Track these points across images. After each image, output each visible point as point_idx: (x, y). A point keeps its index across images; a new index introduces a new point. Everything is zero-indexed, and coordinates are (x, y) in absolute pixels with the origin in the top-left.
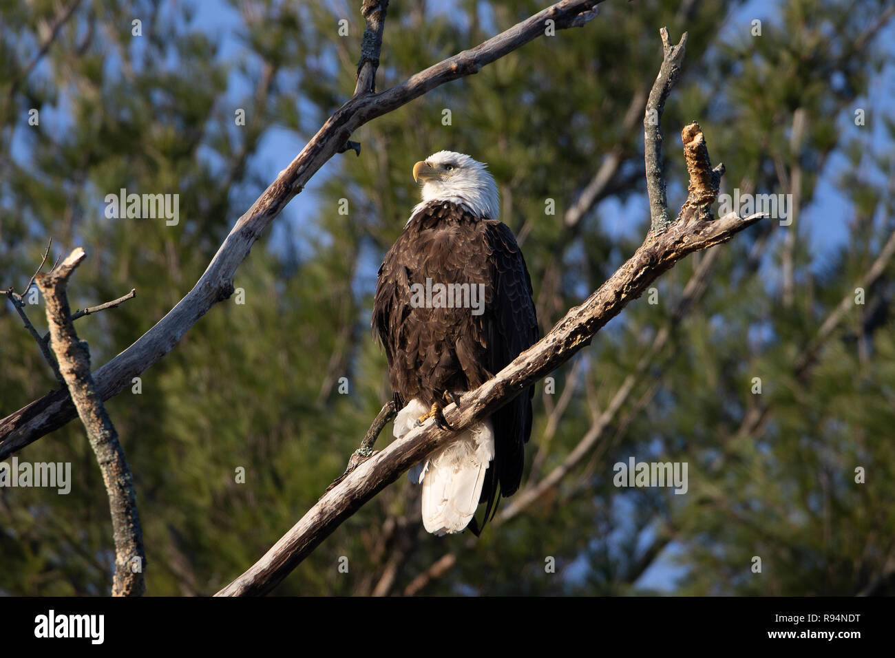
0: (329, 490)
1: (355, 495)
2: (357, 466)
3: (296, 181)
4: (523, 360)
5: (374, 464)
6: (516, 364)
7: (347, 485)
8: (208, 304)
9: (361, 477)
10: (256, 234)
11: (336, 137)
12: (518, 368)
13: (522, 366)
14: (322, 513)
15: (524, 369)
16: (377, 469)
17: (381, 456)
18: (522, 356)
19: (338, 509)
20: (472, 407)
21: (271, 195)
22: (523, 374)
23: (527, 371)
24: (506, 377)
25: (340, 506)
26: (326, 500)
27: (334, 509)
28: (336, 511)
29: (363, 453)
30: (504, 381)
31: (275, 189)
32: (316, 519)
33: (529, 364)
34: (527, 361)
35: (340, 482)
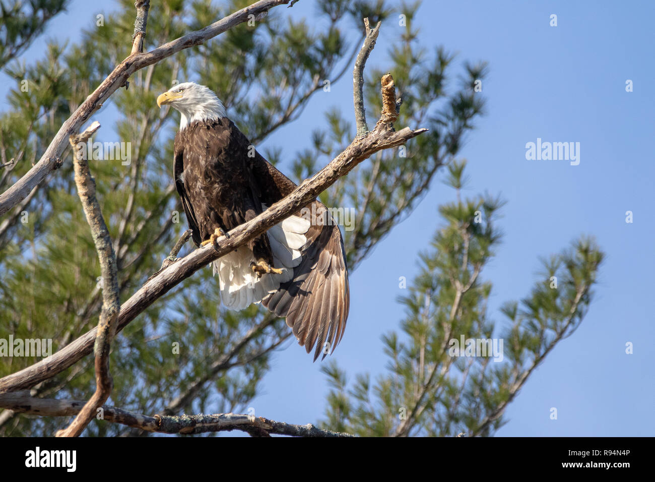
0: (150, 280)
1: (166, 284)
2: (167, 266)
3: (98, 102)
4: (275, 209)
5: (179, 266)
6: (271, 211)
7: (162, 277)
8: (48, 171)
9: (170, 273)
10: (75, 131)
11: (122, 77)
12: (272, 213)
13: (274, 212)
14: (146, 293)
15: (276, 214)
16: (181, 268)
17: (184, 261)
18: (274, 206)
19: (156, 291)
20: (242, 235)
21: (84, 109)
22: (275, 217)
23: (278, 215)
24: (264, 218)
25: (157, 289)
26: (149, 285)
27: (154, 291)
28: (154, 292)
29: (171, 259)
30: (263, 220)
31: (86, 106)
32: (143, 296)
33: (278, 211)
34: (277, 209)
35: (157, 275)
